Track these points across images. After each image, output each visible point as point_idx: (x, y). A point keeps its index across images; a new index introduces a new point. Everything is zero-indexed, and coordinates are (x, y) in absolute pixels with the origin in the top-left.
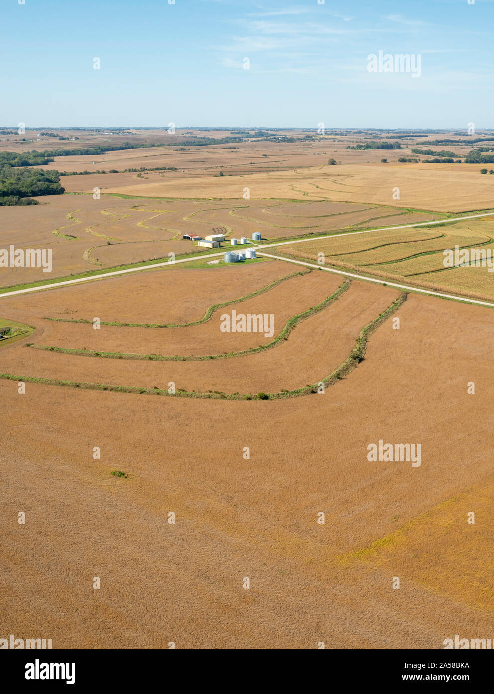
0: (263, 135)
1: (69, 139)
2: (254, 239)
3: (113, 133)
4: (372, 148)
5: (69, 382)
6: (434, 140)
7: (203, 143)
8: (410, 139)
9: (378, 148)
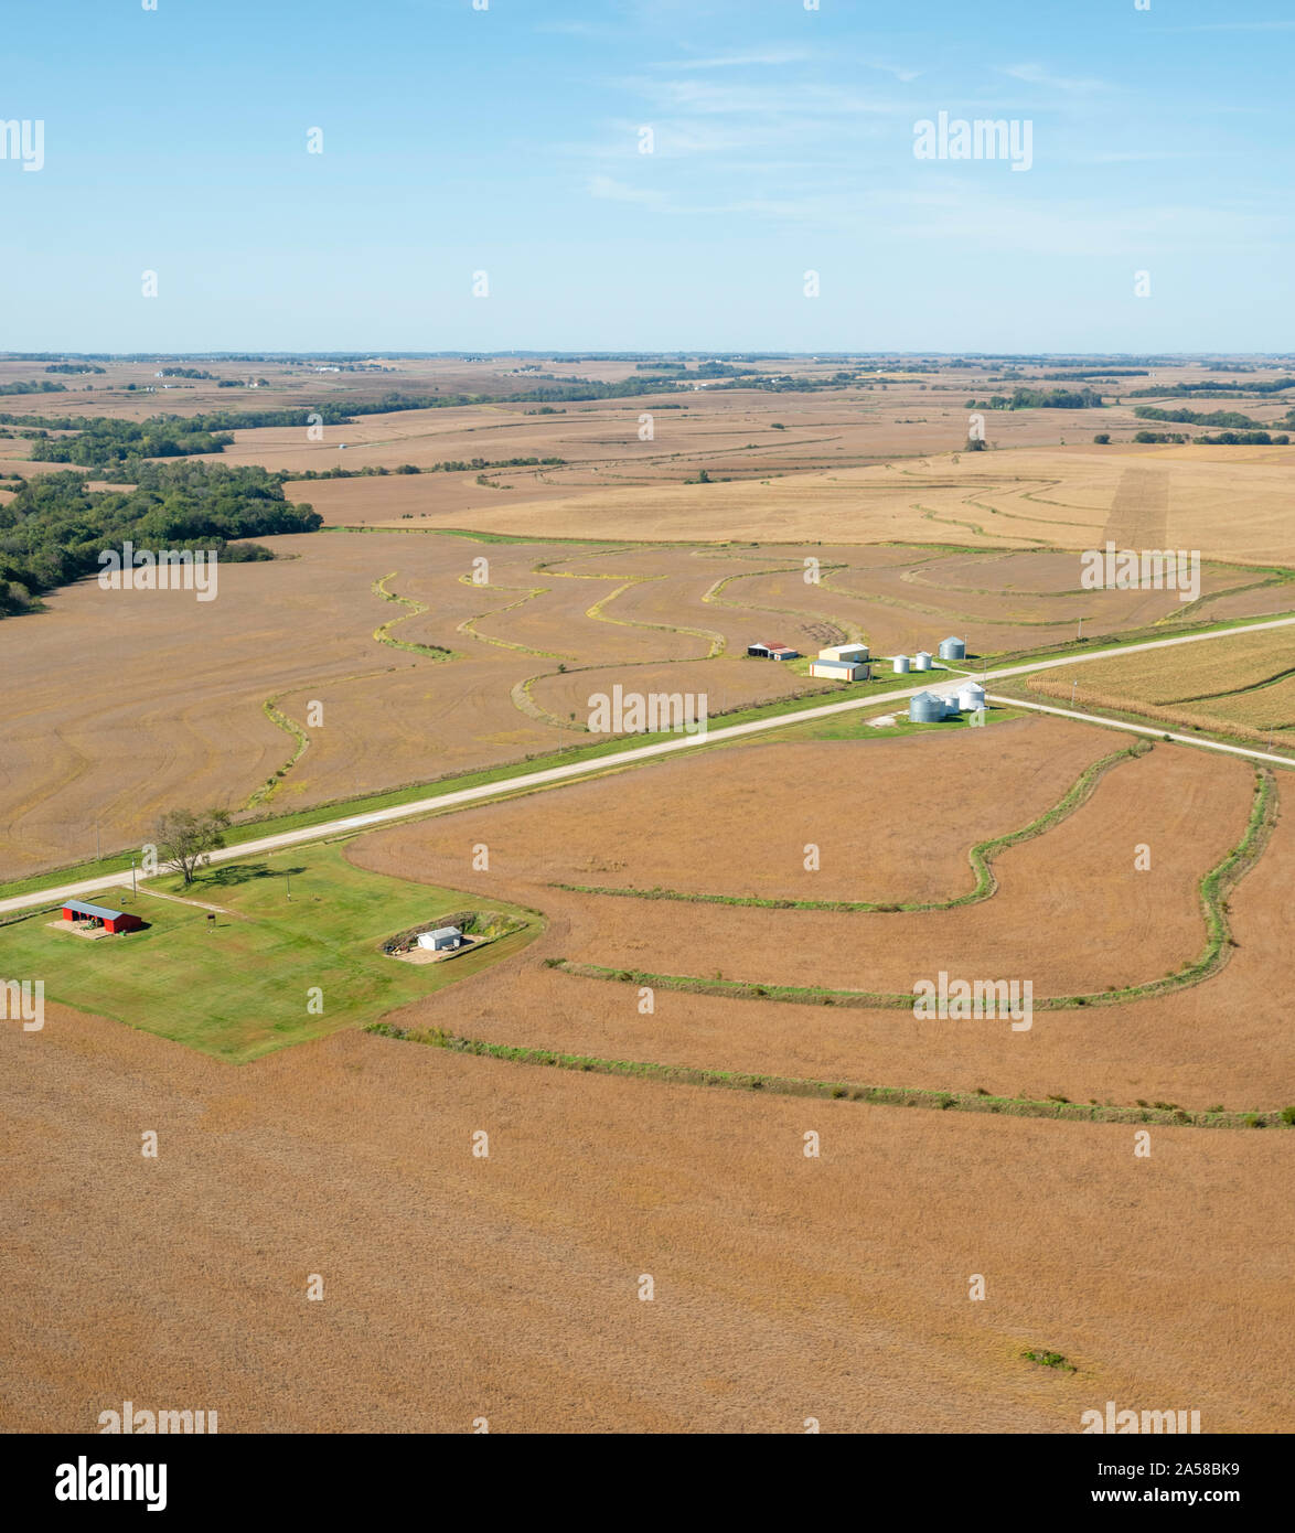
0: (722, 372)
1: (243, 384)
2: (946, 657)
3: (341, 368)
4: (1032, 406)
5: (728, 1074)
6: (1175, 384)
7: (583, 394)
8: (1107, 382)
9: (1047, 405)
